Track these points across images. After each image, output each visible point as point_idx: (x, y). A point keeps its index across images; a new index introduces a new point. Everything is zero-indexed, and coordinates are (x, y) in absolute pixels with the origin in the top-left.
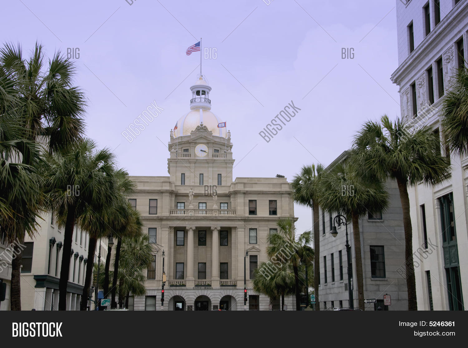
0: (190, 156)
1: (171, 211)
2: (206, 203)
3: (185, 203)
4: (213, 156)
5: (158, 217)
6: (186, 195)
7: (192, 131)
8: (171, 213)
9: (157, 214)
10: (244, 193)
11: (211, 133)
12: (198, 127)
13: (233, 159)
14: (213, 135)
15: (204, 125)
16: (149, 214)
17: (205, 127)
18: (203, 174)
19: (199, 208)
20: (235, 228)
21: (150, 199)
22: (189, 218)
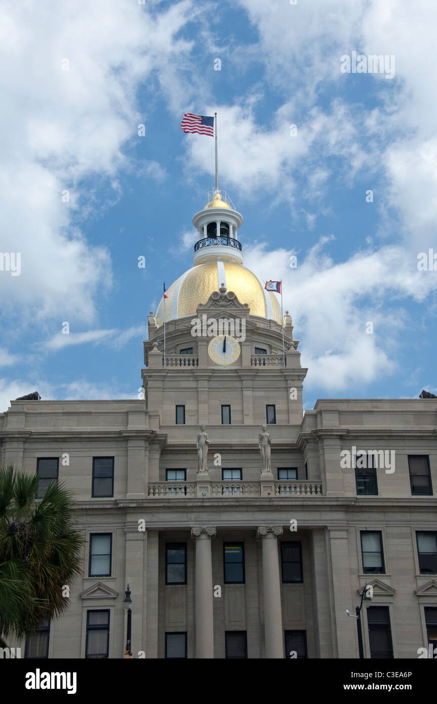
0: (197, 364)
1: (151, 486)
2: (241, 469)
3: (187, 471)
4: (254, 362)
5: (116, 503)
6: (191, 450)
7: (201, 305)
8: (149, 494)
9: (112, 496)
10: (341, 437)
11: (245, 308)
12: (215, 294)
13: (303, 367)
14: (251, 313)
15: (228, 291)
16: (93, 496)
17: (231, 294)
18: (229, 406)
19: (223, 479)
20: (323, 530)
21: (94, 458)
22: (200, 504)
